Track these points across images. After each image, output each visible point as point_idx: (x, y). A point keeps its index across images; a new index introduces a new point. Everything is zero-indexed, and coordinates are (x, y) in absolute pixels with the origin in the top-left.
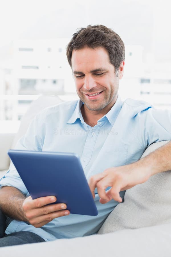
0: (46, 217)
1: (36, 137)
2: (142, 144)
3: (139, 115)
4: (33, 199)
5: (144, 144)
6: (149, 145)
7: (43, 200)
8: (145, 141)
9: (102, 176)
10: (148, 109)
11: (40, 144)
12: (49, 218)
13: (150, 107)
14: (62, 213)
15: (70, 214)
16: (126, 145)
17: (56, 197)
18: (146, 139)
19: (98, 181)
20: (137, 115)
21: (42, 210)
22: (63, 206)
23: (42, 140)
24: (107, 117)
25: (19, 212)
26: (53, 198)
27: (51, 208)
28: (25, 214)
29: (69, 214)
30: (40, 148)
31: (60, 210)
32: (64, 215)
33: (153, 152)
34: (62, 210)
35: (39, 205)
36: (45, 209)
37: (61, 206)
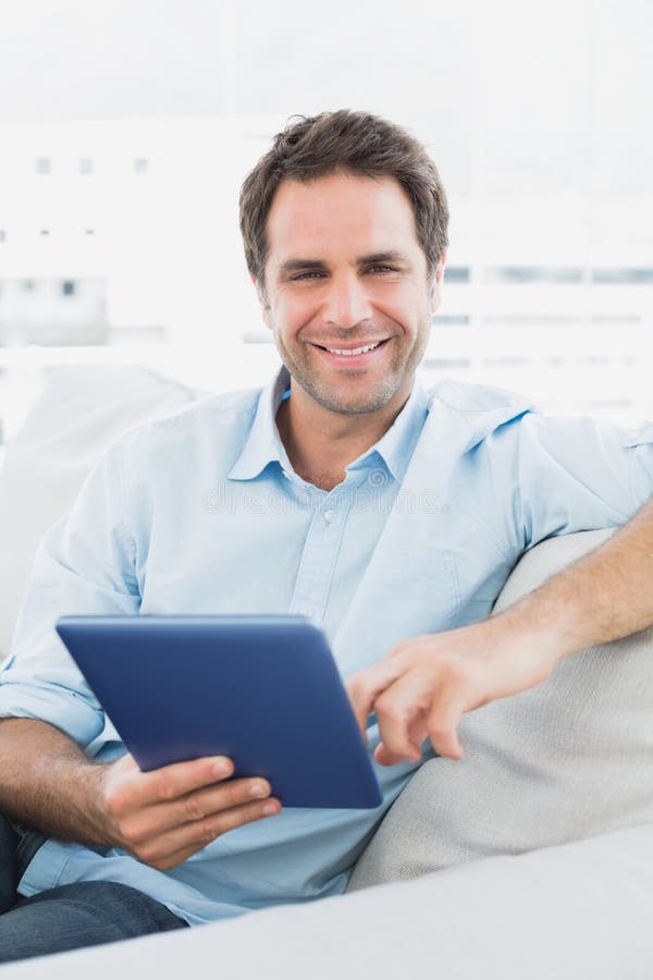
0: (198, 828)
1: (115, 532)
2: (507, 544)
3: (489, 442)
4: (145, 770)
5: (515, 544)
6: (530, 546)
7: (182, 774)
8: (517, 532)
9: (390, 674)
10: (520, 417)
11: (131, 559)
12: (210, 831)
13: (527, 412)
14: (253, 810)
15: (283, 809)
16: (449, 552)
17: (232, 757)
18: (521, 526)
19: (380, 692)
20: (481, 442)
21: (180, 807)
22: (258, 786)
23: (137, 542)
24: (380, 451)
25: (87, 815)
26: (221, 765)
27: (216, 798)
28: (118, 826)
29: (278, 812)
30: (130, 572)
31: (247, 800)
32: (262, 816)
33: (560, 576)
34: (254, 801)
35: (170, 793)
36: (191, 803)
37: (251, 787)
